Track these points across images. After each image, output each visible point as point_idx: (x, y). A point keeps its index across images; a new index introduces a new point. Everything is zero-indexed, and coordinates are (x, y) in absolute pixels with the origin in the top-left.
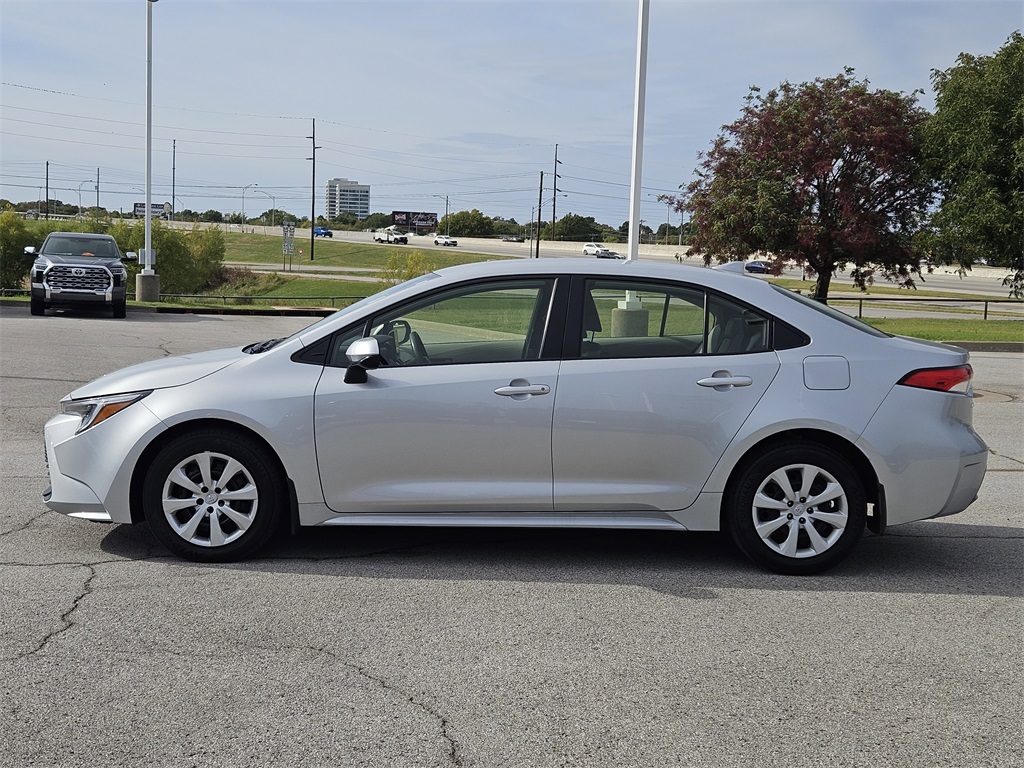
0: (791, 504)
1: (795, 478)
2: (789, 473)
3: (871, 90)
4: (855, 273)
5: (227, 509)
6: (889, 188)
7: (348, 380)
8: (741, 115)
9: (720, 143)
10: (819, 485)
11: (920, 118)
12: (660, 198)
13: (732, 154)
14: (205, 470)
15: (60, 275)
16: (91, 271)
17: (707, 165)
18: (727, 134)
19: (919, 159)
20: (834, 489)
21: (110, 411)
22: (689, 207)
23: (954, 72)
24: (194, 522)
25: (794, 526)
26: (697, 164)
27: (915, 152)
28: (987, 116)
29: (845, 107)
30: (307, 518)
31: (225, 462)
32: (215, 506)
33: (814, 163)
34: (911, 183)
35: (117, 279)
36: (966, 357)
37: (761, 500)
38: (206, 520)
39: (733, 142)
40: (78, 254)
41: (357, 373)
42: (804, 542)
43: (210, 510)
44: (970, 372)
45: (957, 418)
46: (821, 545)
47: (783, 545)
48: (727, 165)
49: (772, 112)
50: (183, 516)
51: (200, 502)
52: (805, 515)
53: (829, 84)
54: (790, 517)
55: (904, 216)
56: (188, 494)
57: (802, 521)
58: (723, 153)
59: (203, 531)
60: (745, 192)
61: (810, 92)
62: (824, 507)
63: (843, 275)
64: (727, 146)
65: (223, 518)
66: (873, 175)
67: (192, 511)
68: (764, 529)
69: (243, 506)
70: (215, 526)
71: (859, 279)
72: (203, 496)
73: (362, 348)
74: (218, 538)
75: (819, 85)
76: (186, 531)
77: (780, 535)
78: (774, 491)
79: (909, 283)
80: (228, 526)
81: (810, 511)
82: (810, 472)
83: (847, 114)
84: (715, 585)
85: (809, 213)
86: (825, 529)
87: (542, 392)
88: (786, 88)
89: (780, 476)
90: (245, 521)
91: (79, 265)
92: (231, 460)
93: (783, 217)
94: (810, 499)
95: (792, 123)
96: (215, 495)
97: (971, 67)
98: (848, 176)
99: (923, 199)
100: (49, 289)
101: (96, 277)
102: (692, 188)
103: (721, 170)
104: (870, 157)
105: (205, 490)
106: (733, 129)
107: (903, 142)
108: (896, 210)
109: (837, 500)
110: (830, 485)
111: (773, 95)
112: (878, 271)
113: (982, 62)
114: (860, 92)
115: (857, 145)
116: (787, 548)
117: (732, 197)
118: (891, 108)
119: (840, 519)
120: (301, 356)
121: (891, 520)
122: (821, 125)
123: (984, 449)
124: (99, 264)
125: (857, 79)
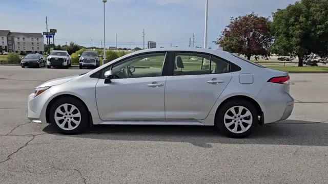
0: (235, 117)
1: (237, 110)
2: (235, 108)
3: (259, 17)
4: (255, 57)
5: (72, 119)
6: (263, 38)
7: (105, 83)
8: (230, 24)
9: (226, 29)
10: (244, 112)
11: (270, 23)
12: (213, 42)
13: (228, 32)
14: (66, 109)
15: (85, 60)
16: (91, 60)
17: (223, 34)
18: (227, 28)
19: (270, 32)
20: (248, 113)
21: (40, 92)
22: (219, 43)
23: (277, 13)
24: (64, 123)
25: (236, 124)
26: (221, 34)
27: (269, 30)
28: (283, 22)
29: (253, 21)
30: (95, 122)
31: (71, 107)
32: (70, 119)
33: (246, 33)
34: (268, 37)
35: (97, 61)
36: (287, 74)
37: (226, 116)
38: (67, 123)
39: (228, 29)
40: (89, 56)
41: (108, 81)
42: (239, 128)
43: (68, 120)
44: (289, 78)
45: (285, 92)
46: (244, 130)
47: (233, 130)
48: (227, 34)
49: (237, 22)
50: (61, 122)
51: (65, 118)
52: (240, 121)
53: (249, 16)
54: (235, 121)
55: (266, 45)
56: (62, 116)
57: (239, 122)
58: (226, 32)
59: (66, 126)
60: (231, 40)
61: (245, 18)
62: (246, 118)
63: (253, 58)
64: (227, 30)
65: (72, 122)
66: (259, 36)
67: (63, 120)
68: (227, 125)
69: (77, 119)
70: (69, 125)
71: (256, 58)
72: (66, 116)
73: (108, 73)
74: (71, 128)
75: (247, 16)
76: (62, 126)
77: (232, 127)
78: (230, 114)
79: (267, 59)
80: (73, 124)
81: (241, 120)
82: (241, 108)
83: (253, 22)
84: (212, 142)
85: (245, 44)
86: (245, 125)
87: (161, 86)
88: (240, 17)
89: (232, 110)
90: (78, 123)
91: (89, 58)
92: (72, 105)
93: (239, 45)
94: (241, 116)
95: (241, 25)
96: (69, 116)
97: (280, 11)
98: (254, 36)
99: (270, 40)
100: (83, 63)
101: (92, 61)
102: (220, 39)
103: (226, 35)
104: (259, 31)
105: (66, 114)
106: (228, 26)
107: (266, 27)
108: (265, 43)
109: (249, 116)
110: (247, 112)
111: (236, 19)
112: (260, 57)
113: (283, 10)
114: (256, 17)
115: (256, 29)
116: (234, 131)
117: (228, 41)
118: (263, 20)
119: (250, 122)
120: (93, 76)
121: (266, 122)
122: (248, 25)
123: (293, 100)
124: (93, 58)
125: (255, 14)
